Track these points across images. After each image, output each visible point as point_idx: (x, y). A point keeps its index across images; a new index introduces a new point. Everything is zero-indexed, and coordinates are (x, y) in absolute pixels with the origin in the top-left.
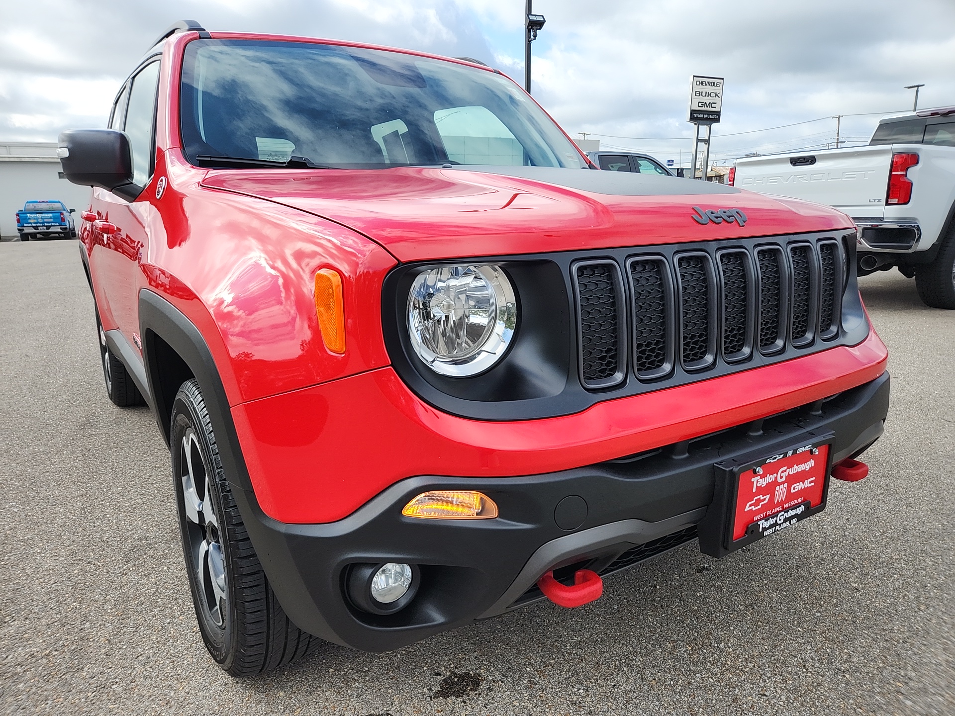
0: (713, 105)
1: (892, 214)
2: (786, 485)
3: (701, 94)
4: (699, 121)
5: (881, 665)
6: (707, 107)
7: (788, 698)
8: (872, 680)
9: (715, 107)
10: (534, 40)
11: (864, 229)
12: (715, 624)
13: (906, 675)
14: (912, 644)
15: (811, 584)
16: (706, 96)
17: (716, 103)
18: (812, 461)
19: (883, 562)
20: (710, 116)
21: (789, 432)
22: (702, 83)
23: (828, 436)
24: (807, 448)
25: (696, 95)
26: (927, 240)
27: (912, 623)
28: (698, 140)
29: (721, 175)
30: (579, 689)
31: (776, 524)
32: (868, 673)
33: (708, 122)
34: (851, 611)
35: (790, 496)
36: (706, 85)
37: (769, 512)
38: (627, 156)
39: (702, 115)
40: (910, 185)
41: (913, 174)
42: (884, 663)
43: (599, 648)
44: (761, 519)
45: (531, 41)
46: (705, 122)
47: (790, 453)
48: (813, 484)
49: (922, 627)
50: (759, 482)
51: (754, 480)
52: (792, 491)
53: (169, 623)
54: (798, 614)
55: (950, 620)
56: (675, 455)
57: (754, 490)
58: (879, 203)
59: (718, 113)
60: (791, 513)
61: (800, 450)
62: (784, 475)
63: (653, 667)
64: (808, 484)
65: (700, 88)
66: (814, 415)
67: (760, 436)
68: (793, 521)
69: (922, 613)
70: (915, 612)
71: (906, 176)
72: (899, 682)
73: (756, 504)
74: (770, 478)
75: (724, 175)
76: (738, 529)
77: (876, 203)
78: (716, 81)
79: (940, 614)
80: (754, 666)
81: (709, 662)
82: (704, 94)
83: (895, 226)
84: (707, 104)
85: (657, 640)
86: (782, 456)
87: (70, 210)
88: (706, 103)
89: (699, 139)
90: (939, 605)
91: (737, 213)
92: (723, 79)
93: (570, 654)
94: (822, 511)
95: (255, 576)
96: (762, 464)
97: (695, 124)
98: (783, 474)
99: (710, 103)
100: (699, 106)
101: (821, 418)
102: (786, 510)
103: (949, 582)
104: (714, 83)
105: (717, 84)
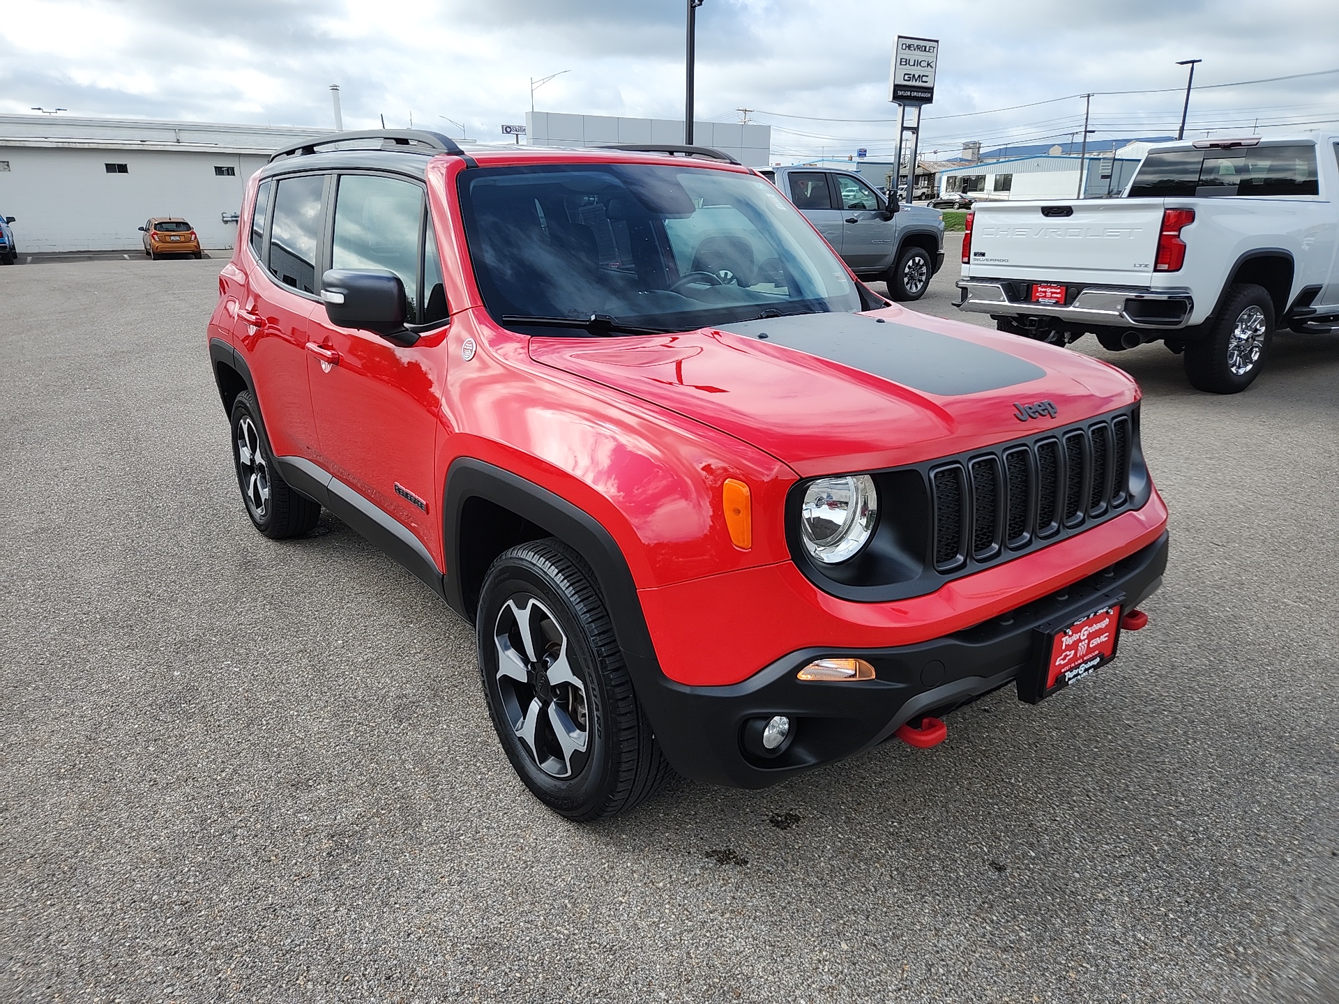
0: (924, 79)
1: (1161, 281)
2: (1086, 641)
3: (908, 62)
4: (904, 101)
5: (1155, 792)
6: (916, 81)
7: (1076, 822)
8: (1147, 805)
9: (926, 82)
10: (699, 5)
11: (1128, 300)
12: (1004, 763)
13: (1176, 800)
14: (1181, 774)
15: (1087, 722)
16: (914, 65)
17: (927, 76)
18: (1107, 620)
19: (1153, 699)
20: (920, 94)
21: (1089, 595)
22: (909, 47)
23: (1121, 597)
24: (1105, 610)
25: (901, 64)
26: (1201, 313)
27: (1181, 755)
28: (904, 128)
29: (931, 174)
30: (893, 822)
31: (1078, 674)
32: (1143, 799)
33: (917, 103)
34: (1125, 746)
35: (1089, 650)
36: (915, 50)
37: (1073, 665)
38: (825, 173)
39: (909, 93)
40: (1183, 248)
41: (1188, 234)
42: (1157, 791)
43: (902, 787)
44: (1067, 671)
45: (695, 6)
46: (913, 102)
47: (1092, 616)
48: (1107, 638)
49: (1190, 759)
50: (1067, 641)
51: (1064, 639)
52: (1091, 646)
53: (481, 779)
54: (1078, 749)
55: (1215, 751)
56: (1003, 622)
57: (1064, 648)
58: (1145, 269)
59: (931, 90)
60: (1090, 664)
61: (1100, 612)
62: (1086, 633)
63: (955, 801)
64: (1103, 638)
65: (907, 54)
66: (1108, 577)
67: (1066, 600)
68: (1090, 671)
69: (1190, 746)
70: (1184, 745)
71: (1179, 237)
72: (1171, 806)
73: (1064, 659)
74: (1075, 637)
75: (935, 173)
76: (1050, 680)
77: (1143, 268)
78: (928, 44)
79: (1206, 746)
80: (1043, 797)
81: (1004, 795)
82: (912, 63)
83: (1165, 297)
84: (916, 77)
85: (953, 778)
86: (1086, 618)
87: (7, 218)
88: (914, 75)
89: (904, 125)
90: (1205, 739)
91: (1049, 404)
92: (937, 41)
93: (877, 793)
94: (1112, 660)
95: (631, 730)
96: (1071, 626)
97: (900, 105)
98: (1086, 631)
99: (919, 76)
100: (905, 80)
101: (1114, 579)
102: (1085, 662)
103: (1215, 717)
104: (925, 47)
105: (929, 49)
